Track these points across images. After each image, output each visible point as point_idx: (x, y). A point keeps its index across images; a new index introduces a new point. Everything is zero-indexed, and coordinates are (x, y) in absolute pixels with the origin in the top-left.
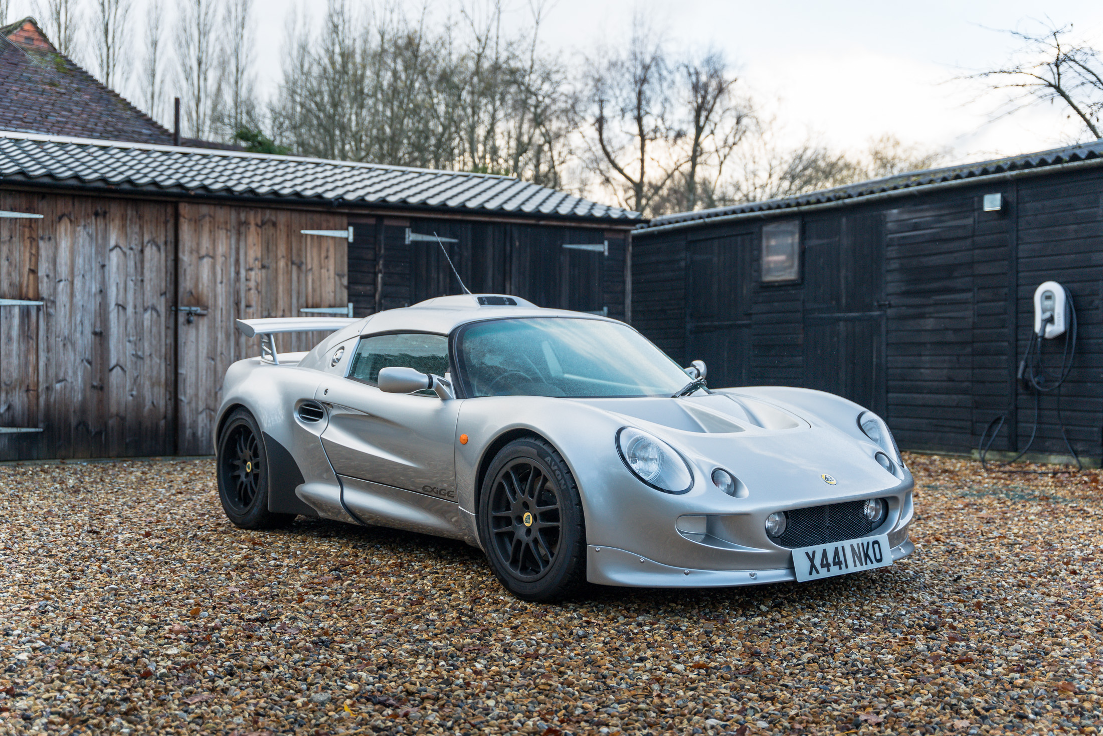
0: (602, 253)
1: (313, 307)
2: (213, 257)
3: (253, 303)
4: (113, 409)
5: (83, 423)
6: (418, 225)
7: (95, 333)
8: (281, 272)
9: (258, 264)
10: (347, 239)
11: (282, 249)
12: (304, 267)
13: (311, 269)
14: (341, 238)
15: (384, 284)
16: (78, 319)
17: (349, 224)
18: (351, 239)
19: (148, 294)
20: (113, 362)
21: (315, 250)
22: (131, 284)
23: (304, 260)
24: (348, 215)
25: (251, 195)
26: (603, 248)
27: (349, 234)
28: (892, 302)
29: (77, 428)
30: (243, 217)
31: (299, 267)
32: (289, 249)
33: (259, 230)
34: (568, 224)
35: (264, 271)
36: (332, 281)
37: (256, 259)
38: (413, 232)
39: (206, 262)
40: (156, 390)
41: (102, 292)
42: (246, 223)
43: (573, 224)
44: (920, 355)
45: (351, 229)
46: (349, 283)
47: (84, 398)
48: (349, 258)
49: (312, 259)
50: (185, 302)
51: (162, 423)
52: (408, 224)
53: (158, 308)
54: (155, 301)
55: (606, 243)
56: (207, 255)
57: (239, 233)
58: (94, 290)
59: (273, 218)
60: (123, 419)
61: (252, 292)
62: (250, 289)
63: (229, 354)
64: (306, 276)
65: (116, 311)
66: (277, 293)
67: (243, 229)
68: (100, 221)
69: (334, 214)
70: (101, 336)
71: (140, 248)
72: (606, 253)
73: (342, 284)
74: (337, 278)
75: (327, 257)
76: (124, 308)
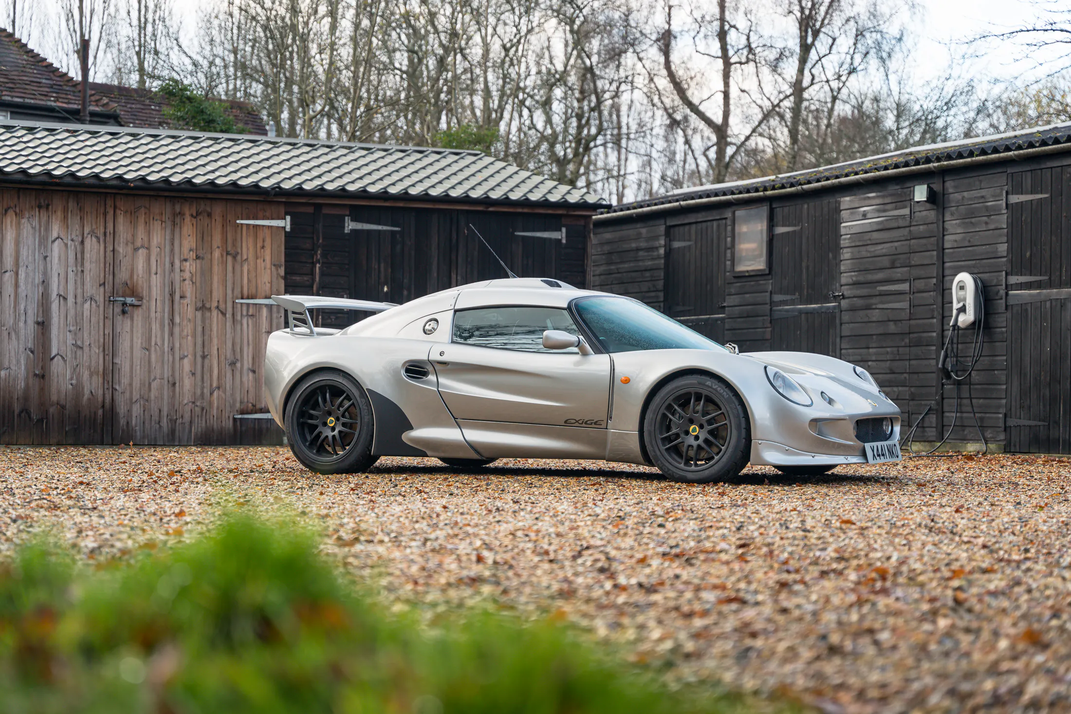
0: (560, 241)
1: (248, 298)
2: (148, 249)
3: (188, 294)
4: (54, 398)
5: (25, 411)
6: (358, 213)
7: (38, 323)
8: (215, 262)
9: (193, 255)
10: (284, 228)
11: (217, 240)
12: (239, 257)
13: (247, 259)
14: (278, 227)
15: (322, 274)
16: (22, 307)
17: (287, 213)
18: (288, 229)
19: (88, 286)
20: (54, 352)
21: (251, 241)
22: (71, 275)
23: (239, 251)
24: (285, 204)
25: (188, 186)
26: (561, 235)
27: (286, 223)
28: (845, 293)
29: (19, 415)
30: (178, 208)
31: (234, 257)
32: (225, 240)
33: (194, 221)
34: (520, 210)
35: (198, 261)
36: (269, 271)
37: (191, 250)
38: (352, 220)
39: (142, 252)
40: (95, 378)
41: (45, 283)
42: (181, 214)
43: (526, 210)
44: (868, 348)
45: (288, 218)
46: (286, 273)
47: (27, 385)
48: (286, 249)
49: (248, 249)
50: (121, 293)
51: (100, 412)
52: (348, 213)
53: (97, 298)
54: (94, 292)
55: (564, 230)
56: (142, 247)
57: (174, 224)
58: (37, 281)
59: (209, 209)
60: (63, 407)
61: (187, 282)
62: (184, 280)
63: (163, 344)
64: (242, 266)
65: (57, 301)
66: (211, 284)
67: (178, 220)
68: (43, 213)
69: (271, 202)
70: (43, 325)
71: (80, 239)
72: (564, 241)
73: (278, 274)
74: (273, 268)
75: (263, 247)
76: (65, 299)
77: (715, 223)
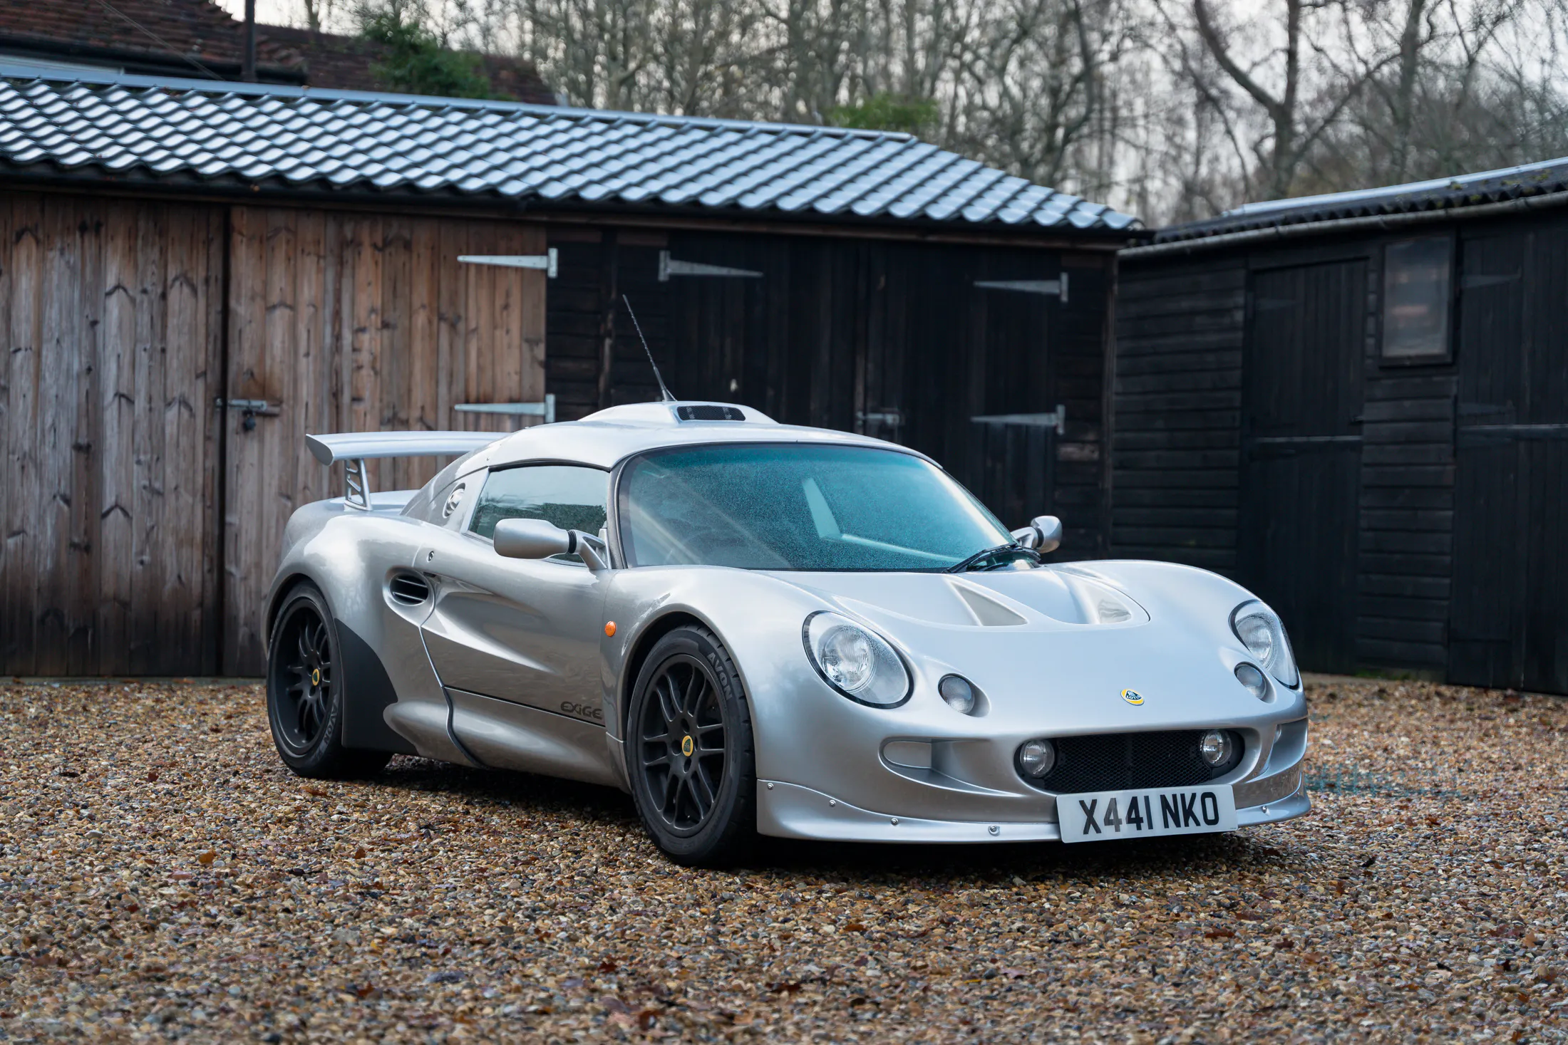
0: (1055, 298)
1: (478, 401)
2: (292, 308)
3: (366, 394)
4: (109, 588)
5: (54, 612)
6: (684, 245)
7: (78, 448)
8: (418, 335)
9: (375, 320)
10: (545, 271)
11: (421, 293)
12: (461, 326)
13: (476, 330)
14: (534, 271)
15: (616, 358)
16: (49, 421)
17: (551, 244)
18: (553, 272)
19: (174, 375)
20: (109, 501)
21: (484, 294)
22: (143, 358)
23: (462, 312)
24: (548, 226)
25: (364, 192)
26: (1059, 287)
27: (550, 262)
29: (42, 620)
30: (348, 231)
31: (453, 326)
32: (435, 292)
33: (379, 256)
34: (984, 241)
35: (386, 332)
36: (516, 352)
37: (372, 311)
38: (674, 257)
39: (280, 315)
40: (185, 552)
41: (92, 371)
42: (355, 243)
43: (995, 241)
45: (553, 253)
46: (548, 355)
47: (57, 566)
48: (548, 309)
49: (478, 310)
50: (235, 391)
51: (196, 615)
52: (665, 244)
53: (192, 402)
54: (185, 389)
55: (1065, 277)
57: (341, 262)
58: (76, 367)
59: (406, 234)
60: (126, 605)
61: (364, 372)
62: (360, 368)
64: (466, 342)
65: (115, 405)
66: (411, 374)
67: (348, 254)
68: (90, 240)
69: (521, 224)
70: (88, 451)
71: (160, 290)
72: (1064, 298)
73: (534, 358)
74: (525, 346)
75: (506, 307)
76: (131, 401)
77: (1344, 267)
